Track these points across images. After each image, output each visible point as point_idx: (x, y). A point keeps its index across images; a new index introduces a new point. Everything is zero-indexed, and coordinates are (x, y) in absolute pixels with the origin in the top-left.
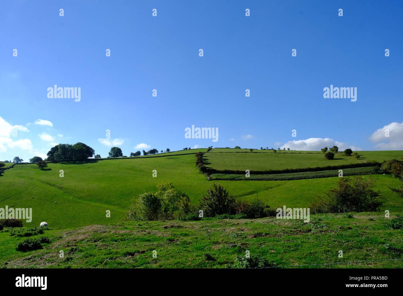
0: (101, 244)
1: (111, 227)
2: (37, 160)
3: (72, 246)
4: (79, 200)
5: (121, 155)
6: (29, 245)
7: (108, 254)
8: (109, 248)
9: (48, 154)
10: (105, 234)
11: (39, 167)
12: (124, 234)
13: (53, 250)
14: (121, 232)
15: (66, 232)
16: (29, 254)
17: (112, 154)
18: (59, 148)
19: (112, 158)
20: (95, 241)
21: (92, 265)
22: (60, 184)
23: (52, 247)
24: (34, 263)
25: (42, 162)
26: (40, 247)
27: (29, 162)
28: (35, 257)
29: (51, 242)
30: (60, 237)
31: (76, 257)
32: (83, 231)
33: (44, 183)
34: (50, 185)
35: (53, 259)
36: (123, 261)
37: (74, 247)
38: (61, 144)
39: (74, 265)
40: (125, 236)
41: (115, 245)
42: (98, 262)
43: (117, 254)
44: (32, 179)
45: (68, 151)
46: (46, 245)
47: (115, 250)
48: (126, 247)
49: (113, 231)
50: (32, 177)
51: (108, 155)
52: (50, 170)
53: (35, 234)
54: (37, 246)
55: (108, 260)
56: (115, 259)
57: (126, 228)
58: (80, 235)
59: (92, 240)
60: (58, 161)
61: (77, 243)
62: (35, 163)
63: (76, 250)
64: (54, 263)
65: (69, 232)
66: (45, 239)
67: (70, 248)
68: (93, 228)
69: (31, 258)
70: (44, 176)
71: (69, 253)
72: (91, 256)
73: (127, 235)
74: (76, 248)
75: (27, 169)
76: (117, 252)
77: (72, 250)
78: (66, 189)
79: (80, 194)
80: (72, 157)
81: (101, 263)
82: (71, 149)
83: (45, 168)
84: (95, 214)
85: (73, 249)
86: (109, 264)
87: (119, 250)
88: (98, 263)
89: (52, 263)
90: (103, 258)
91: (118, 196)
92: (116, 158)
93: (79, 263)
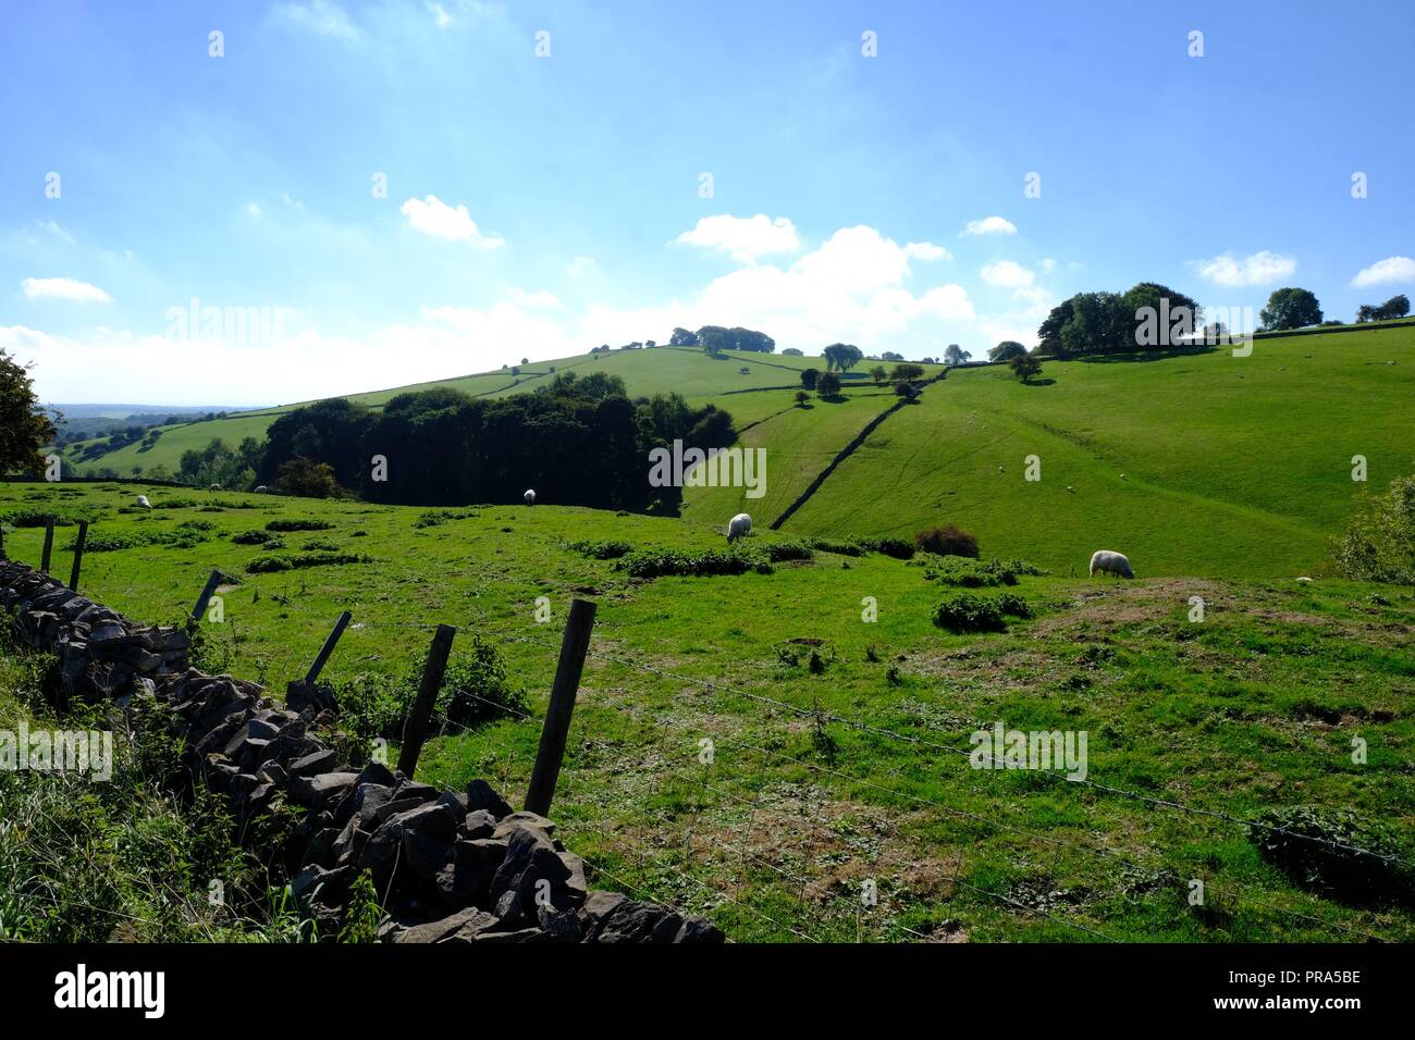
0: (1202, 650)
1: (1250, 592)
2: (1010, 353)
3: (1096, 639)
4: (1149, 487)
5: (1317, 317)
6: (968, 614)
7: (1223, 695)
8: (1229, 672)
9: (1042, 332)
10: (1221, 616)
11: (1017, 374)
12: (1302, 630)
13: (1034, 644)
14: (1288, 619)
15: (1084, 590)
16: (965, 643)
17: (1273, 318)
18: (1075, 309)
19: (1276, 331)
20: (1180, 638)
21: (1158, 721)
22: (1084, 430)
23: (1033, 631)
24: (975, 673)
25: (1024, 358)
26: (1000, 628)
27: (987, 358)
28: (978, 654)
29: (1035, 617)
30: (1064, 604)
31: (1105, 683)
32: (1142, 593)
33: (1034, 424)
34: (1053, 431)
35: (1031, 671)
36: (1284, 735)
37: (1102, 646)
38: (1081, 294)
39: (1093, 707)
40: (1306, 638)
41: (1259, 663)
42: (1183, 716)
43: (1262, 702)
44: (997, 412)
45: (1107, 318)
46: (1016, 623)
47: (1252, 686)
48: (1302, 682)
49: (1256, 611)
50: (997, 407)
51: (1260, 324)
52: (1049, 382)
53: (992, 583)
54: (988, 623)
55: (1220, 715)
56: (1250, 718)
57: (1315, 606)
58: (1129, 607)
59: (1167, 632)
60: (1074, 353)
61: (1114, 632)
62: (1005, 363)
63: (1106, 655)
64: (1031, 688)
65: (1094, 591)
66: (1015, 603)
67: (1086, 646)
68: (1177, 589)
69: (966, 656)
70: (1033, 404)
71: (1083, 663)
72: (1158, 687)
73: (1315, 633)
74: (1108, 650)
75: (981, 382)
76: (1262, 695)
77: (1093, 653)
78: (1103, 448)
79: (1153, 466)
80: (1121, 337)
81: (1194, 722)
82: (1117, 310)
83: (1036, 378)
84: (1207, 537)
85: (1097, 650)
86: (1225, 733)
87: (1270, 689)
88: (1181, 721)
89: (1025, 684)
90: (1200, 705)
91: (1302, 478)
92: (1291, 330)
93: (1111, 704)
